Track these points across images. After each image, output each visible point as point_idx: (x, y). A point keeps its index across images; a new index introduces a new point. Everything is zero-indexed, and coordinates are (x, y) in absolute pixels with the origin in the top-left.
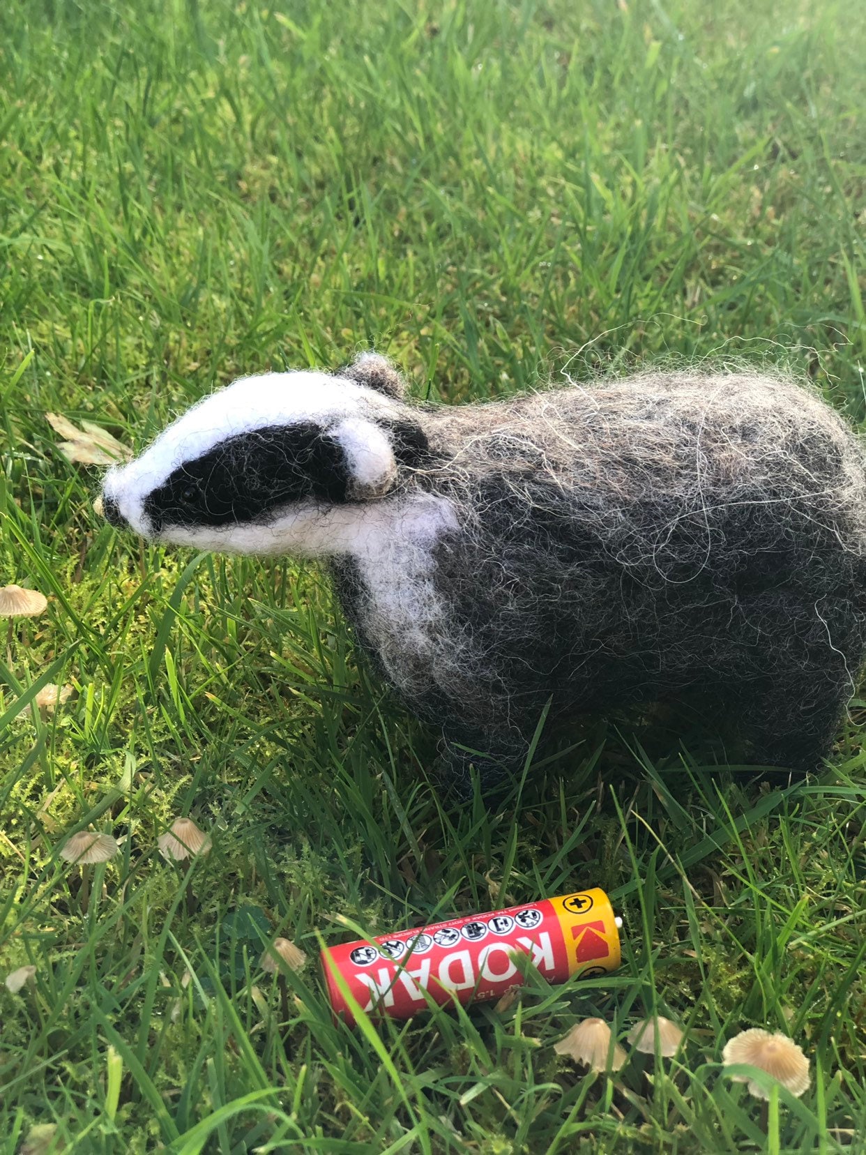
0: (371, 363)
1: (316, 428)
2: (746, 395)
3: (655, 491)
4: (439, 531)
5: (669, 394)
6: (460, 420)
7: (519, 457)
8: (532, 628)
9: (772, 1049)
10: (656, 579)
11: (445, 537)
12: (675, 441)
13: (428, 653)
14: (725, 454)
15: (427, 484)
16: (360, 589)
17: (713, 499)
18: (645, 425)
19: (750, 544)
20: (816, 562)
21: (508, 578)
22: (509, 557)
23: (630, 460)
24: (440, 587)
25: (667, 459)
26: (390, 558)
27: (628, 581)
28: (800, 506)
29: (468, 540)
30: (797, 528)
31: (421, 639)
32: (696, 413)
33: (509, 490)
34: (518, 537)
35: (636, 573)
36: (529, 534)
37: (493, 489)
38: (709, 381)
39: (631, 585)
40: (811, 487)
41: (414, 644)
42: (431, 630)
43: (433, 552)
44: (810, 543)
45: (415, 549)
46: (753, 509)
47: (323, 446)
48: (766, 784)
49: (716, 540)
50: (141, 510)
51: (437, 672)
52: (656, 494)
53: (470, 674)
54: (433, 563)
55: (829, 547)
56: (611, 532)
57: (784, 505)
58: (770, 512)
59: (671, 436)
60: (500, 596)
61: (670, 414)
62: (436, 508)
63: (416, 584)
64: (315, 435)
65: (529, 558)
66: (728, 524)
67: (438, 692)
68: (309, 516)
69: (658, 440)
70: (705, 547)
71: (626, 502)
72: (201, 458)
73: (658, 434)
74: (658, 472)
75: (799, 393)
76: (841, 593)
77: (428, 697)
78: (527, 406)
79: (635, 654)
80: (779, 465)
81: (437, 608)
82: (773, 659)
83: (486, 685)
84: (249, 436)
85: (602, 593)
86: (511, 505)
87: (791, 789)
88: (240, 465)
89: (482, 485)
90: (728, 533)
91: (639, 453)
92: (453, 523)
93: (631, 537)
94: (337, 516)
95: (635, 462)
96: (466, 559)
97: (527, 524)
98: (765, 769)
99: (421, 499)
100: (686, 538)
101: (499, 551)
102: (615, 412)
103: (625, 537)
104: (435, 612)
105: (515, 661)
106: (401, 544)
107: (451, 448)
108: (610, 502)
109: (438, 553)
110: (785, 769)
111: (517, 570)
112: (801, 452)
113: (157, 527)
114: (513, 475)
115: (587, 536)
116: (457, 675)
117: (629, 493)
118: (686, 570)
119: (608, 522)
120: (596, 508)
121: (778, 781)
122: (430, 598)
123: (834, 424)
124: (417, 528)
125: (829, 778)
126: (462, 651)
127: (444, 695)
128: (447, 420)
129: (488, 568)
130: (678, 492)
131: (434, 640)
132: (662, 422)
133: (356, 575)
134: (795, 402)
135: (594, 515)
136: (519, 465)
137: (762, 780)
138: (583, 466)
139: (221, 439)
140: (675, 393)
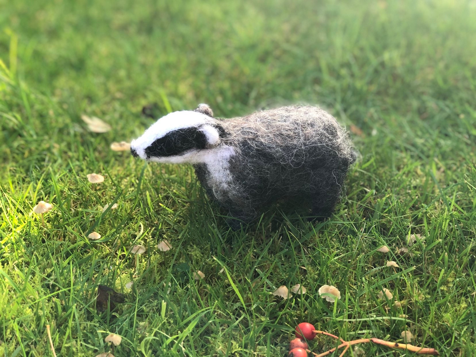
0: (204, 107)
1: (196, 128)
2: (310, 114)
3: (289, 142)
4: (230, 156)
5: (289, 114)
6: (232, 123)
7: (250, 134)
8: (257, 182)
9: (331, 289)
10: (290, 166)
11: (232, 157)
12: (293, 128)
13: (228, 190)
14: (307, 132)
15: (226, 143)
16: (207, 172)
17: (305, 144)
18: (284, 123)
19: (315, 156)
20: (332, 160)
21: (250, 168)
22: (250, 162)
23: (281, 134)
24: (231, 171)
25: (292, 133)
26: (217, 164)
27: (282, 168)
28: (328, 145)
29: (238, 158)
30: (327, 151)
31: (225, 186)
32: (297, 120)
33: (249, 144)
34: (253, 157)
35: (285, 165)
36: (255, 156)
37: (244, 143)
38: (299, 109)
39: (283, 168)
40: (330, 140)
41: (223, 187)
42: (229, 183)
43: (229, 162)
44: (330, 155)
45: (224, 161)
46: (315, 147)
47: (199, 134)
48: (317, 221)
49: (306, 156)
50: (144, 153)
51: (230, 194)
52: (289, 143)
53: (240, 195)
54: (229, 165)
55: (335, 156)
56: (278, 154)
57: (324, 145)
58: (320, 147)
59: (292, 127)
60: (248, 173)
61: (291, 120)
62: (229, 149)
63: (224, 171)
64: (196, 131)
65: (256, 162)
66: (309, 151)
67: (230, 200)
68: (194, 153)
69: (288, 128)
70: (303, 158)
71: (281, 146)
72: (162, 138)
73: (288, 126)
74: (289, 137)
75: (323, 112)
76: (338, 168)
77: (226, 202)
78: (249, 118)
79: (283, 187)
80: (322, 134)
81: (231, 177)
82: (321, 187)
83: (244, 198)
84: (177, 132)
85: (275, 171)
86: (250, 148)
87: (325, 223)
88: (175, 139)
89: (241, 143)
90: (309, 153)
91: (284, 132)
92: (234, 153)
93: (283, 156)
94: (202, 153)
95: (282, 135)
96: (238, 163)
97: (255, 153)
98: (316, 217)
99: (225, 147)
100: (298, 155)
101: (247, 161)
102: (275, 120)
103: (282, 156)
104: (230, 178)
105: (252, 191)
106: (220, 160)
107: (231, 132)
108: (277, 146)
109: (230, 162)
110: (324, 217)
111: (252, 166)
112: (327, 130)
113: (149, 157)
114: (249, 139)
115: (271, 155)
116: (236, 195)
117: (282, 143)
118: (298, 164)
119: (277, 152)
120: (273, 148)
121: (321, 220)
122: (228, 174)
123: (334, 121)
124: (224, 155)
125: (333, 219)
126: (238, 189)
127: (231, 201)
128: (228, 123)
129: (244, 165)
130: (295, 142)
131: (230, 186)
132: (289, 123)
133: (206, 169)
134: (324, 115)
135: (273, 150)
136: (251, 136)
137: (316, 220)
138: (269, 136)
139: (168, 132)
140: (291, 114)
